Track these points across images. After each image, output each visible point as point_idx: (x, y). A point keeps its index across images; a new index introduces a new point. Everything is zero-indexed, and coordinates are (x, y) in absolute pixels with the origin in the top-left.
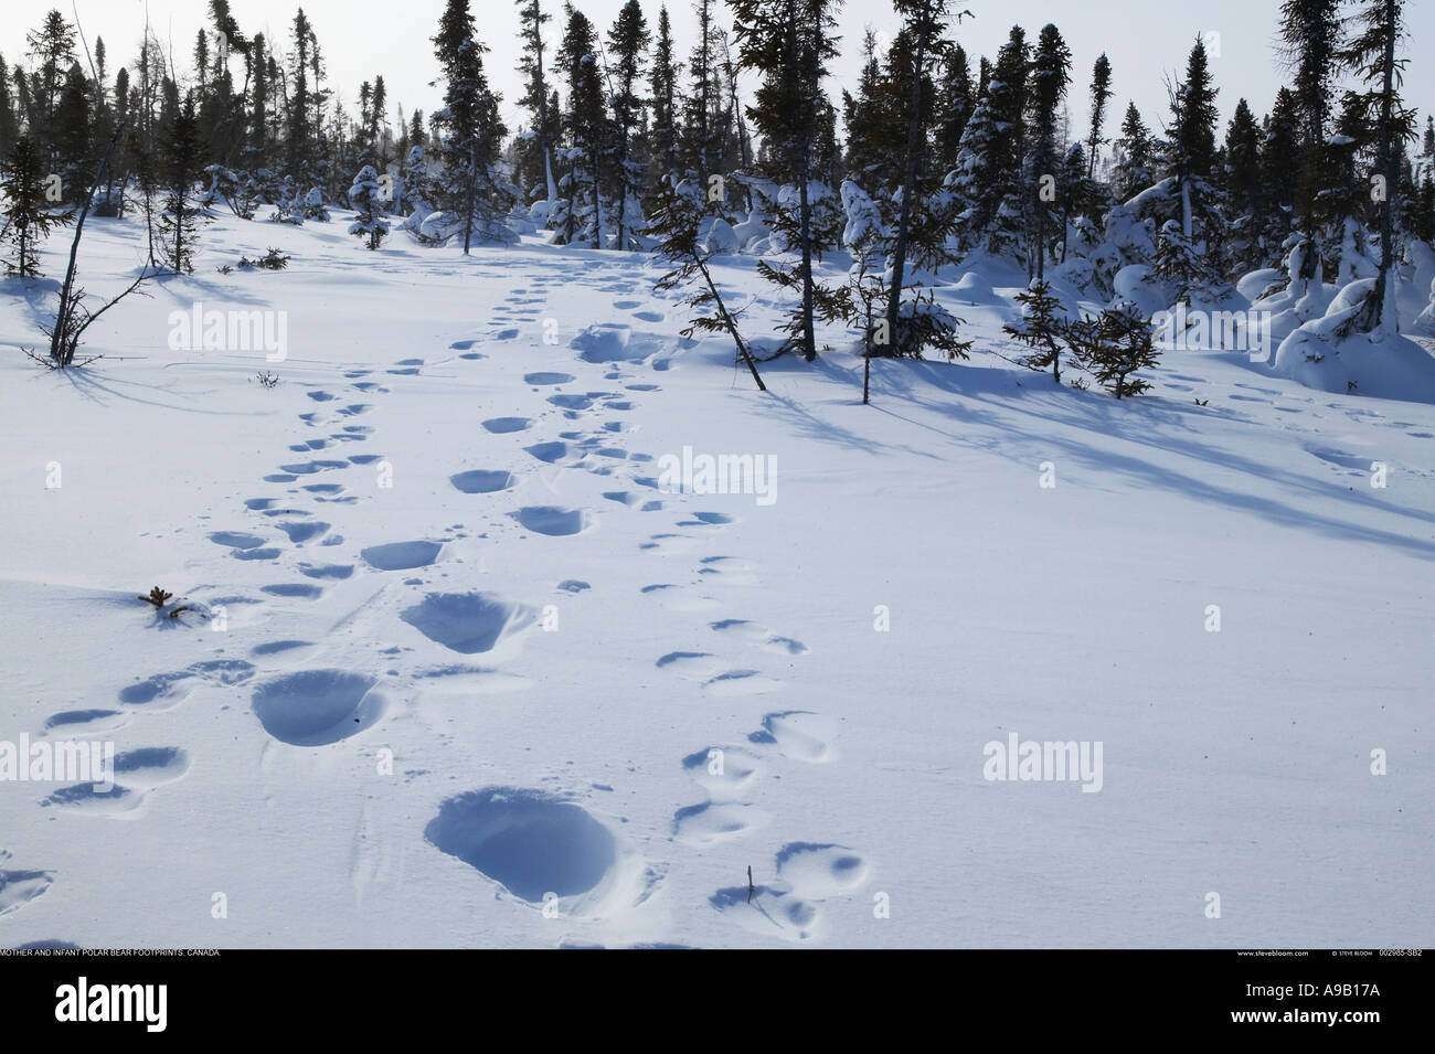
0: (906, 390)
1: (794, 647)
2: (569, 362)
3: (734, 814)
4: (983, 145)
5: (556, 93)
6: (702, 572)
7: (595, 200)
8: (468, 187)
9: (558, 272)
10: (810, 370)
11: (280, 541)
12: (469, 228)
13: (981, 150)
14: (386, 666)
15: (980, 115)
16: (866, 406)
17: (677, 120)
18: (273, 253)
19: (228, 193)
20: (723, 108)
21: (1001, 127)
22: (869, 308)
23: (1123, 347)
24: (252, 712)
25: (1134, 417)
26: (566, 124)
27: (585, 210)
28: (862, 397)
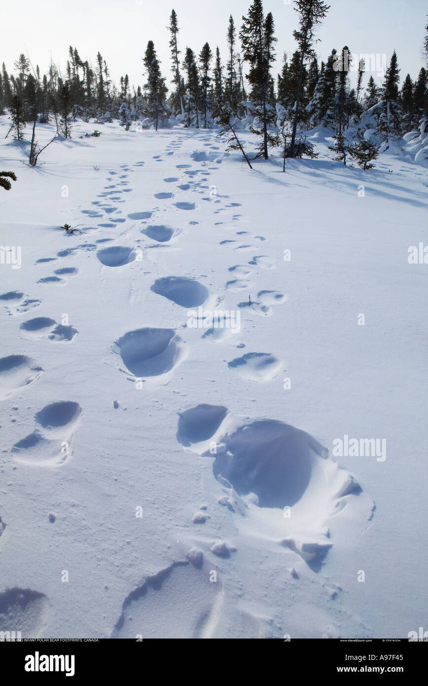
0: (297, 168)
1: (262, 239)
2: (189, 161)
3: (244, 283)
4: (322, 90)
5: (183, 78)
6: (233, 219)
7: (197, 113)
8: (156, 109)
9: (186, 136)
10: (266, 162)
11: (103, 212)
12: (157, 122)
13: (321, 92)
14: (137, 245)
15: (322, 80)
16: (284, 173)
17: (222, 86)
18: (96, 131)
19: (80, 114)
20: (237, 82)
21: (328, 83)
22: (285, 140)
23: (366, 153)
24: (97, 258)
25: (369, 175)
26: (187, 87)
27: (194, 116)
28: (283, 170)
